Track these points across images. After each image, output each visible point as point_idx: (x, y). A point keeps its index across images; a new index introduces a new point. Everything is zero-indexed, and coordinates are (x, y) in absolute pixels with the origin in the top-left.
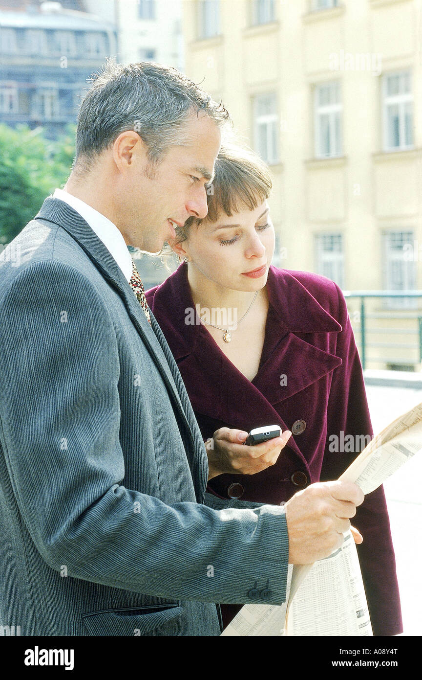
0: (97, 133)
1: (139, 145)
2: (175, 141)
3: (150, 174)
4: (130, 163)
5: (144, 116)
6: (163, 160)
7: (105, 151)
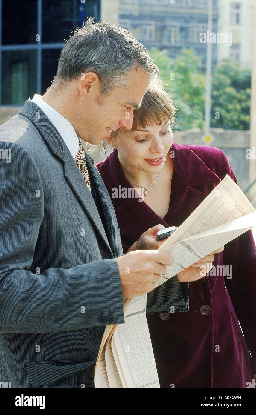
0: (71, 68)
1: (96, 82)
2: (118, 84)
3: (100, 102)
4: (88, 92)
5: (102, 66)
6: (109, 95)
7: (74, 81)
